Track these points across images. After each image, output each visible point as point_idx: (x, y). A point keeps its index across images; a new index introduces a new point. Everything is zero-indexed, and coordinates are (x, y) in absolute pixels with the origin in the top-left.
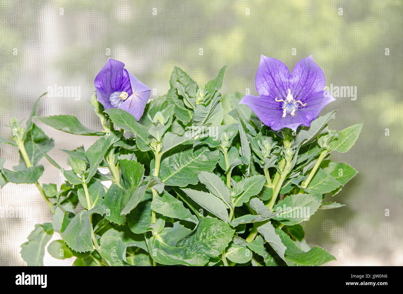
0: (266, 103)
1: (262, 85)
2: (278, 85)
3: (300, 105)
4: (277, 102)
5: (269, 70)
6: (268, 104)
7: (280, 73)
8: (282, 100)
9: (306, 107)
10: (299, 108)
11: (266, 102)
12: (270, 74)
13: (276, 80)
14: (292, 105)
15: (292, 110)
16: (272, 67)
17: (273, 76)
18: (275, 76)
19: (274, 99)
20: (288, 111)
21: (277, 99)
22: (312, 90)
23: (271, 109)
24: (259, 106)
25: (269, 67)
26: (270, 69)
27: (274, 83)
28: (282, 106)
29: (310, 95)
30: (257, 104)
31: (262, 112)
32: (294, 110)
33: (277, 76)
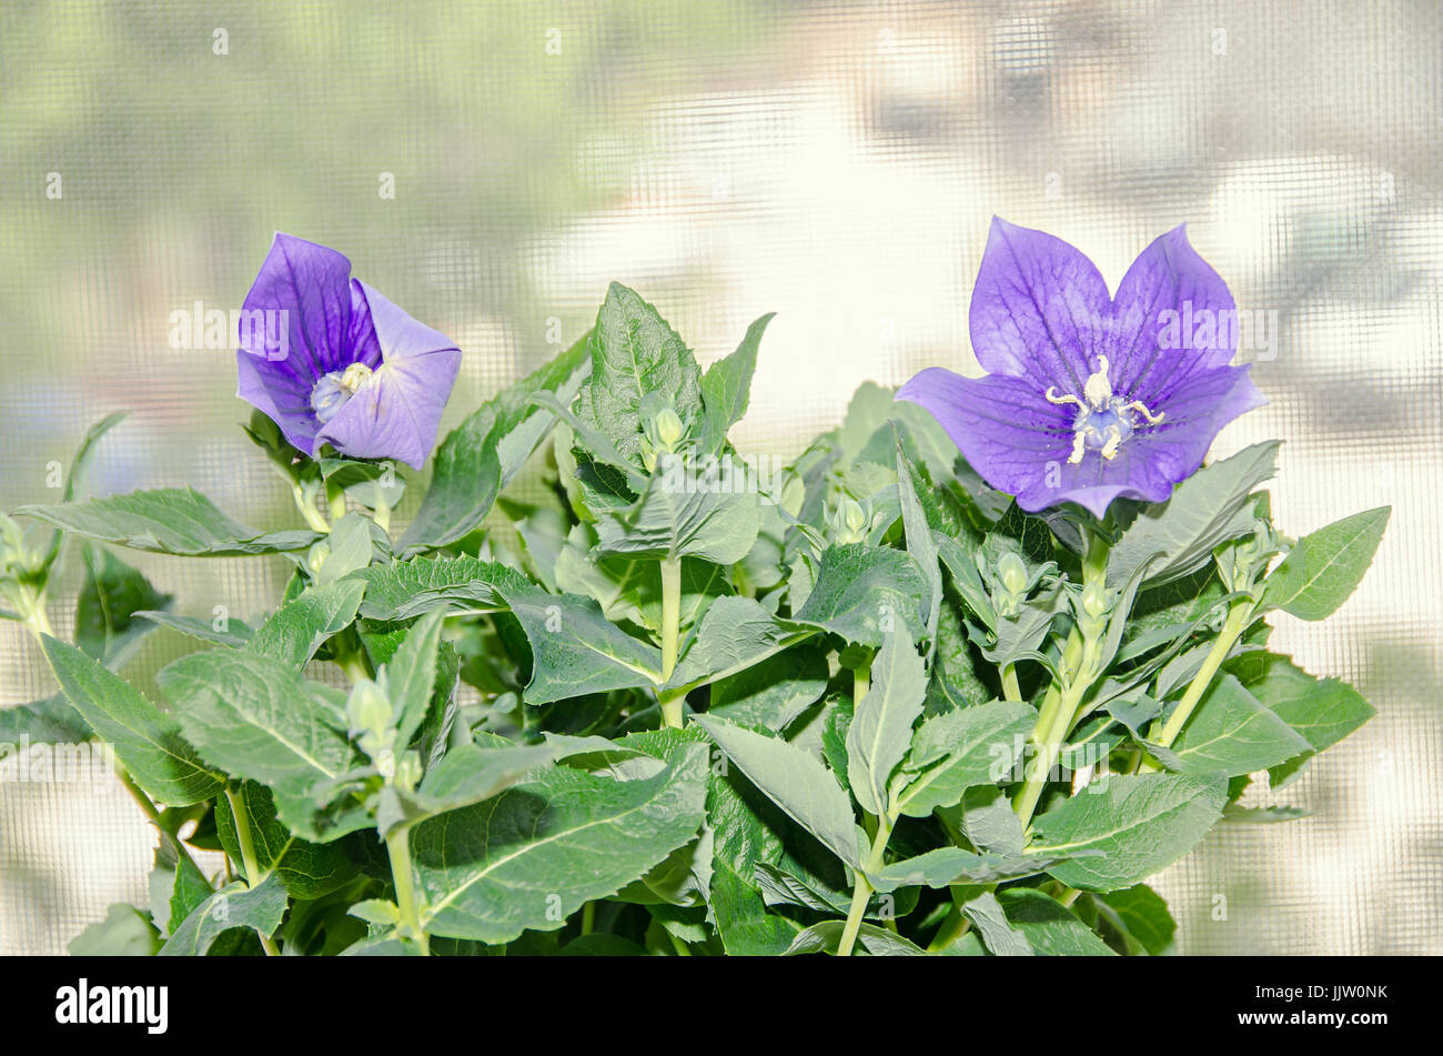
0: (1005, 407)
1: (996, 335)
2: (1059, 338)
3: (1143, 419)
4: (1052, 404)
5: (1024, 278)
6: (1015, 408)
7: (1067, 293)
8: (1071, 398)
9: (1164, 427)
10: (1136, 430)
11: (1005, 403)
12: (1026, 292)
13: (1052, 318)
14: (1108, 418)
15: (1109, 436)
16: (1036, 267)
17: (1041, 303)
18: (1046, 302)
19: (1042, 393)
20: (1092, 441)
21: (1054, 394)
22: (1190, 364)
23: (1024, 429)
24: (973, 412)
25: (1025, 265)
26: (1028, 274)
27: (1043, 332)
28: (1073, 422)
29: (1182, 382)
30: (966, 406)
31: (985, 440)
32: (1115, 439)
33: (1056, 301)
